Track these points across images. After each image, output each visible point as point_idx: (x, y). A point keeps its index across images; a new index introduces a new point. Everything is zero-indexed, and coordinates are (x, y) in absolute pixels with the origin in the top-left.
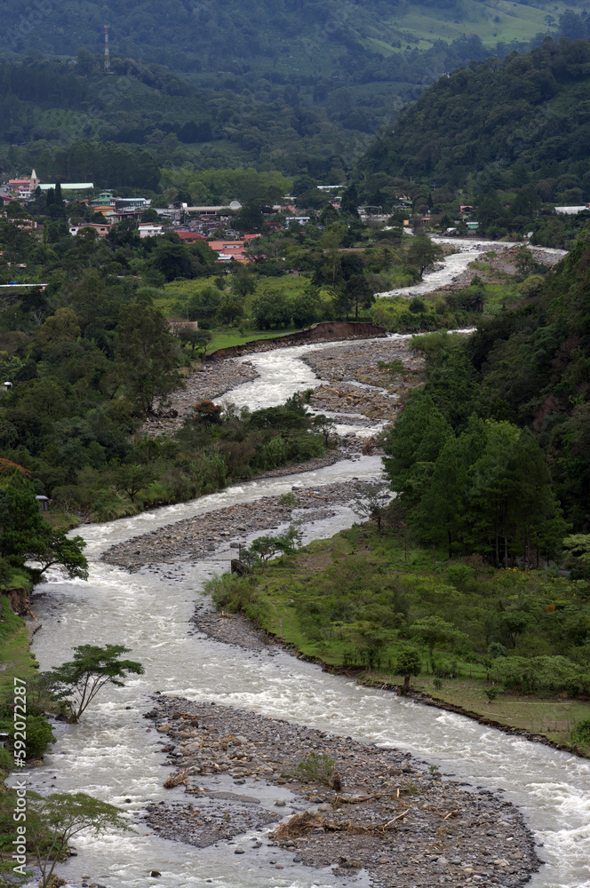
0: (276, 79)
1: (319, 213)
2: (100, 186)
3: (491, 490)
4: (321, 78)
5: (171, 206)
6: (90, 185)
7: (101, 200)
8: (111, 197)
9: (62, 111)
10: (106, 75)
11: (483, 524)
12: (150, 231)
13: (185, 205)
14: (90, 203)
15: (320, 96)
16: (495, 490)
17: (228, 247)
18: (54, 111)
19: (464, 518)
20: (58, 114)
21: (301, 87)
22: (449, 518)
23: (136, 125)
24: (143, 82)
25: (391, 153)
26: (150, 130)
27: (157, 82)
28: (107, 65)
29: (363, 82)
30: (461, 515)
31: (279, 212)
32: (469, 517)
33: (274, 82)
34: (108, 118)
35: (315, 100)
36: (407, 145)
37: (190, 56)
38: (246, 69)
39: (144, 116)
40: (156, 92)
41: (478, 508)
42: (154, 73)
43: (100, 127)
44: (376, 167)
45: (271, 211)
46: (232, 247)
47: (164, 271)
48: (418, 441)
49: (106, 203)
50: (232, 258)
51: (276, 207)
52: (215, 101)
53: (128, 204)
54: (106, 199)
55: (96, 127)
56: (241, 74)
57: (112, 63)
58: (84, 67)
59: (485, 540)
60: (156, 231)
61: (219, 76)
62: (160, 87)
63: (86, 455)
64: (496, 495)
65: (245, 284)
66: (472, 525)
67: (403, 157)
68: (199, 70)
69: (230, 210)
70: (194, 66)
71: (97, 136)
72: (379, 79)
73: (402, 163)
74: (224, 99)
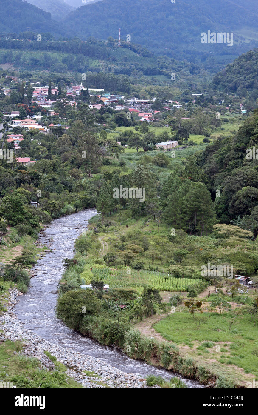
0: (188, 52)
1: (187, 104)
2: (107, 90)
3: (190, 206)
4: (205, 52)
5: (131, 99)
6: (103, 90)
7: (105, 95)
8: (109, 95)
9: (100, 61)
10: (118, 48)
11: (187, 218)
12: (119, 108)
13: (135, 99)
14: (101, 97)
15: (204, 59)
16: (191, 206)
17: (146, 115)
18: (97, 61)
19: (180, 216)
20: (98, 62)
21: (197, 56)
22: (175, 216)
23: (128, 68)
24: (133, 51)
25: (222, 83)
26: (132, 70)
27: (138, 51)
28: (119, 44)
29: (222, 54)
30: (179, 215)
31: (172, 103)
32: (182, 216)
33: (187, 53)
34: (118, 64)
35: (202, 61)
36: (227, 79)
37: (156, 42)
38: (176, 48)
39: (131, 64)
40: (138, 55)
41: (185, 213)
42: (137, 48)
43: (114, 68)
44: (215, 88)
45: (168, 102)
46: (147, 115)
47: (117, 123)
48: (170, 187)
49: (107, 97)
50: (145, 120)
51: (170, 101)
52: (159, 60)
53: (115, 98)
54: (107, 95)
55: (113, 67)
56: (174, 49)
57: (121, 43)
58: (111, 44)
59: (187, 224)
60: (122, 108)
61: (165, 50)
62: (139, 53)
63: (55, 188)
64: (192, 208)
65: (145, 129)
66: (182, 219)
67: (226, 84)
68: (158, 48)
69: (152, 101)
70: (156, 46)
71: (113, 71)
72: (227, 54)
73: (225, 87)
74: (163, 59)
